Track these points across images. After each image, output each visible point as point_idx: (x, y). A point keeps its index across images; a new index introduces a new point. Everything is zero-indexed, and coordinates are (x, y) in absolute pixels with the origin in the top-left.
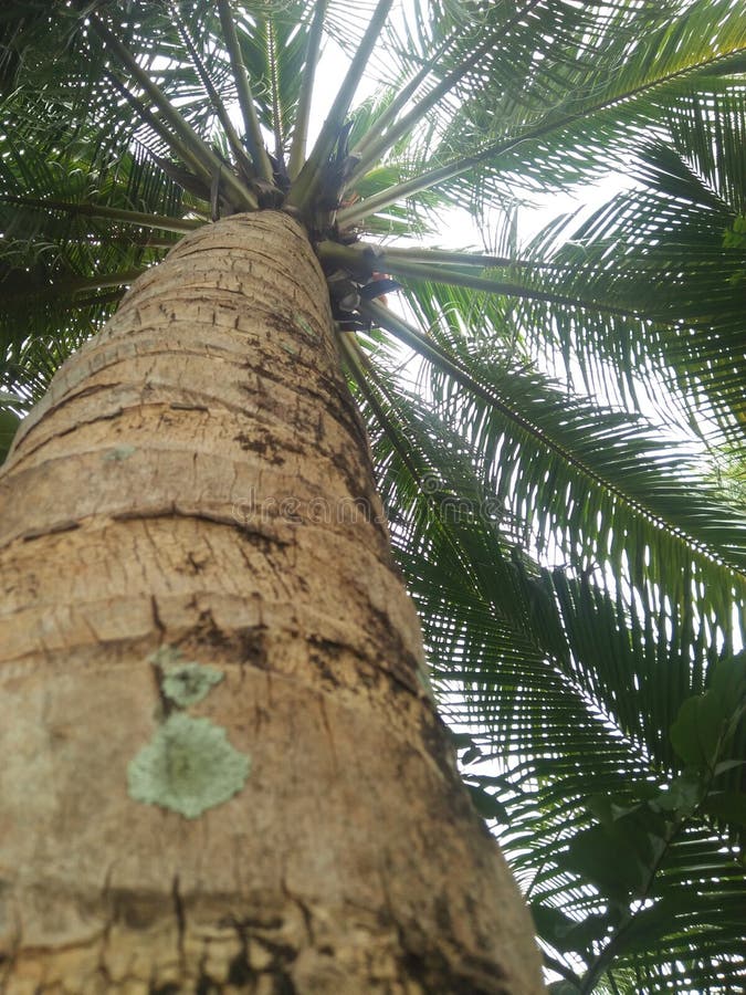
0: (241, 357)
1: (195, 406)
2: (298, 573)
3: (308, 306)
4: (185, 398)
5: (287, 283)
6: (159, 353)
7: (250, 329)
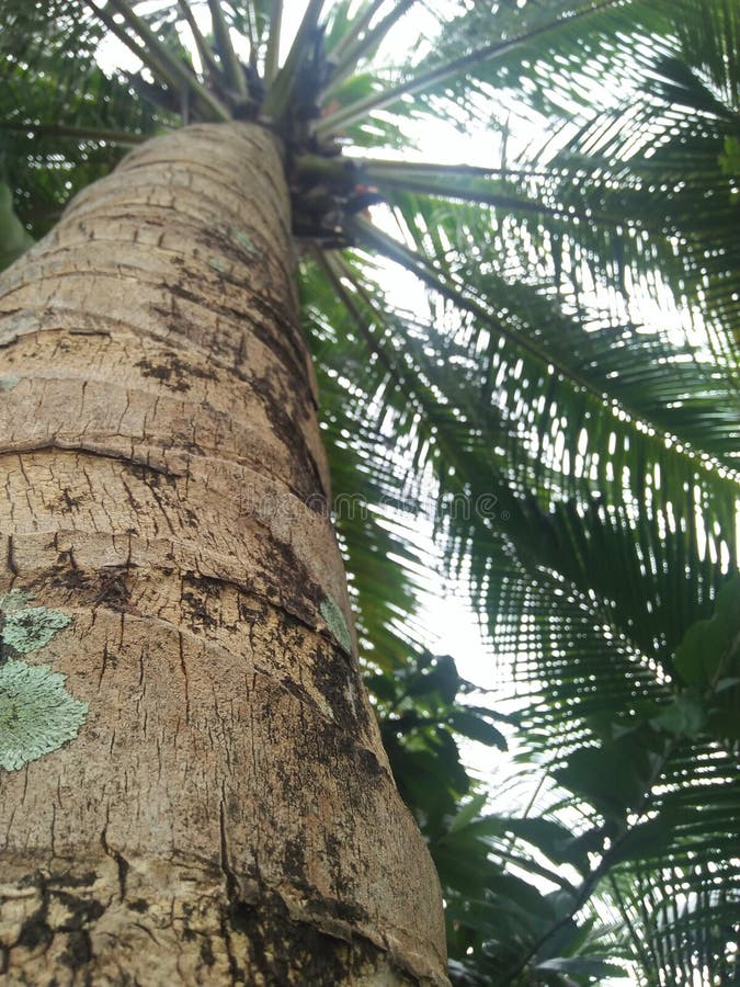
0: (157, 277)
1: (97, 331)
2: (188, 507)
3: (256, 221)
4: (88, 321)
5: (231, 197)
6: (66, 275)
7: (175, 247)
